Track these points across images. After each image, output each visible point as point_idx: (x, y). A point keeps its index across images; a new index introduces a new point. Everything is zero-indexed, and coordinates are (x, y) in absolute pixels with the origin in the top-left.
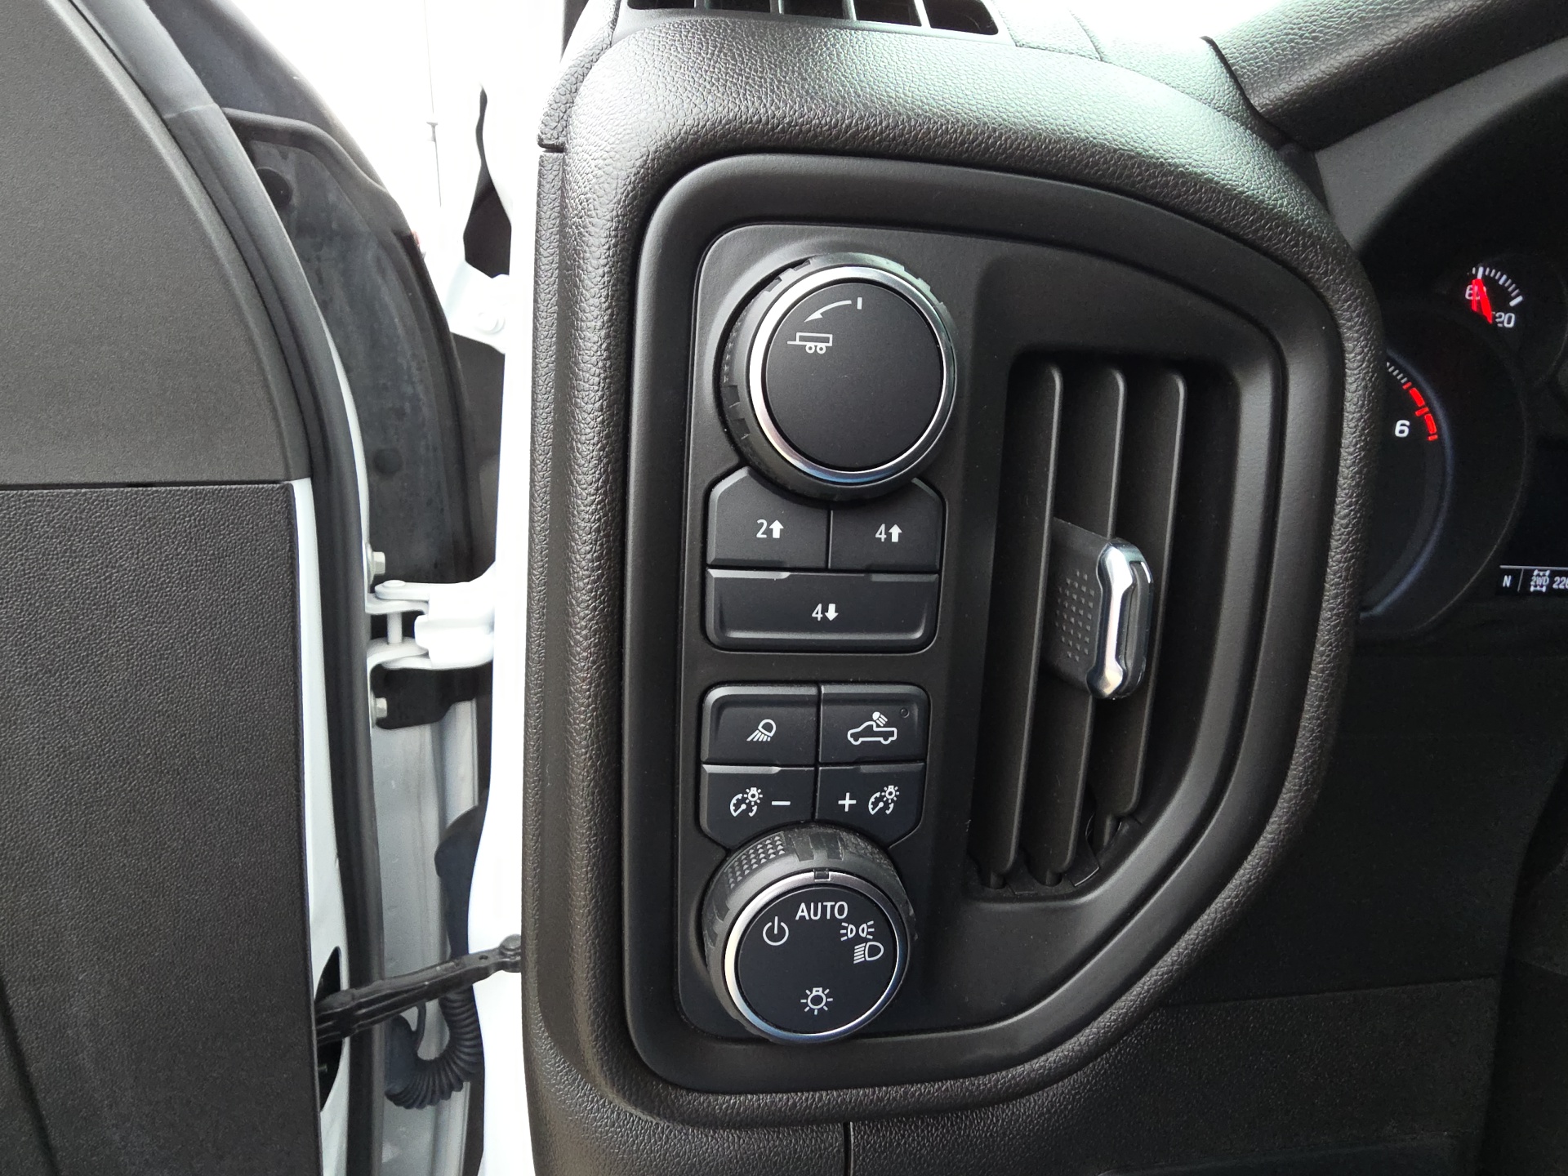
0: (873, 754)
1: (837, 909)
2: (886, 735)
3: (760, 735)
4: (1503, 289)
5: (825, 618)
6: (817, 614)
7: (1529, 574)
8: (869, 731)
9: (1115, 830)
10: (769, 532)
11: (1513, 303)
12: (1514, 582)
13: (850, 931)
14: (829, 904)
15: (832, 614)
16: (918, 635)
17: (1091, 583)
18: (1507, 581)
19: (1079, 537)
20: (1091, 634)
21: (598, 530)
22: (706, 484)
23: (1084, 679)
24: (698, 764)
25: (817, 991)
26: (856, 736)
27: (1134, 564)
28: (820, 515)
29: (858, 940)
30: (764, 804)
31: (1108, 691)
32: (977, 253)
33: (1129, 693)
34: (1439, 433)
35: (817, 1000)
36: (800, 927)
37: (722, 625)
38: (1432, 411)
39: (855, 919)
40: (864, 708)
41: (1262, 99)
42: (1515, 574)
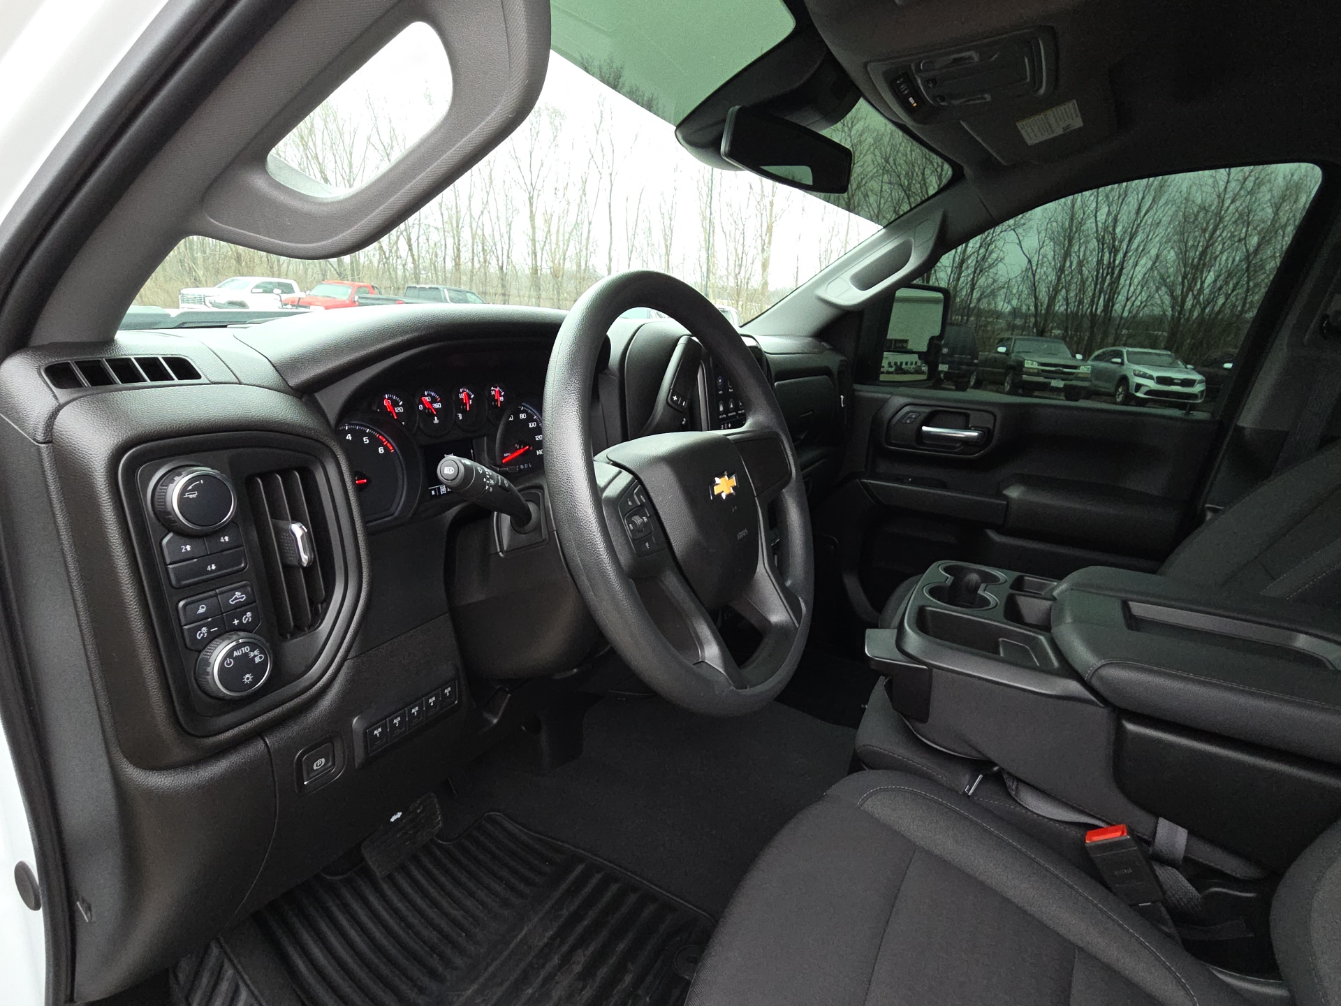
0: (240, 605)
1: (246, 649)
2: (242, 598)
3: (201, 610)
4: (395, 400)
5: (212, 570)
6: (209, 569)
7: (439, 488)
8: (236, 599)
9: (322, 607)
10: (186, 549)
11: (400, 404)
12: (435, 492)
13: (252, 654)
14: (243, 649)
15: (214, 567)
16: (243, 565)
17: (290, 536)
18: (433, 493)
19: (282, 523)
20: (294, 550)
21: (129, 564)
22: (159, 540)
23: (297, 564)
24: (181, 626)
25: (247, 676)
26: (232, 601)
27: (301, 527)
28: (201, 540)
29: (255, 656)
30: (209, 632)
31: (305, 565)
32: (225, 455)
33: (312, 563)
34: (394, 448)
35: (248, 679)
36: (236, 659)
37: (178, 580)
38: (389, 442)
39: (252, 650)
40: (232, 592)
41: (293, 382)
42: (434, 489)
